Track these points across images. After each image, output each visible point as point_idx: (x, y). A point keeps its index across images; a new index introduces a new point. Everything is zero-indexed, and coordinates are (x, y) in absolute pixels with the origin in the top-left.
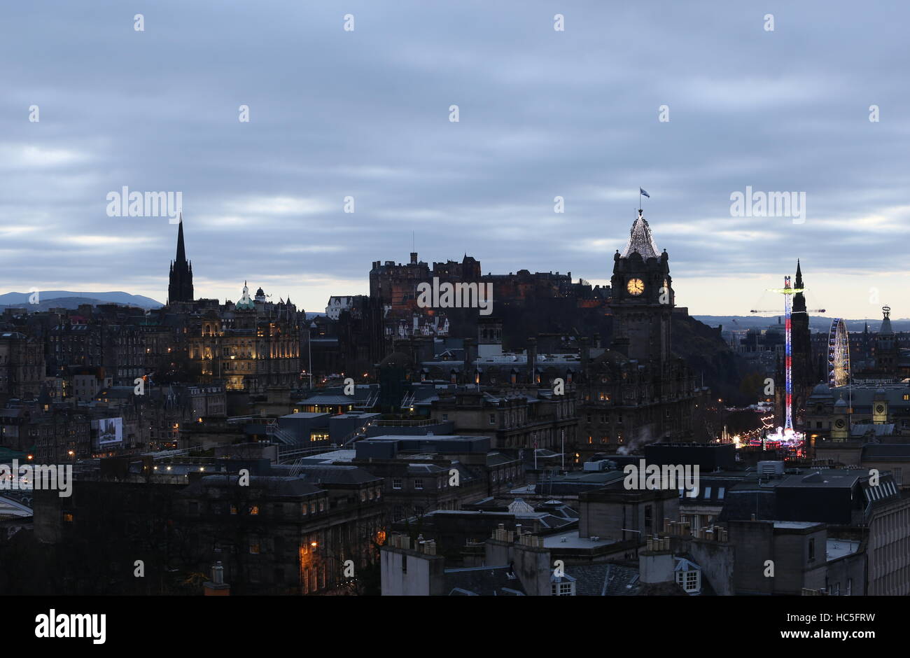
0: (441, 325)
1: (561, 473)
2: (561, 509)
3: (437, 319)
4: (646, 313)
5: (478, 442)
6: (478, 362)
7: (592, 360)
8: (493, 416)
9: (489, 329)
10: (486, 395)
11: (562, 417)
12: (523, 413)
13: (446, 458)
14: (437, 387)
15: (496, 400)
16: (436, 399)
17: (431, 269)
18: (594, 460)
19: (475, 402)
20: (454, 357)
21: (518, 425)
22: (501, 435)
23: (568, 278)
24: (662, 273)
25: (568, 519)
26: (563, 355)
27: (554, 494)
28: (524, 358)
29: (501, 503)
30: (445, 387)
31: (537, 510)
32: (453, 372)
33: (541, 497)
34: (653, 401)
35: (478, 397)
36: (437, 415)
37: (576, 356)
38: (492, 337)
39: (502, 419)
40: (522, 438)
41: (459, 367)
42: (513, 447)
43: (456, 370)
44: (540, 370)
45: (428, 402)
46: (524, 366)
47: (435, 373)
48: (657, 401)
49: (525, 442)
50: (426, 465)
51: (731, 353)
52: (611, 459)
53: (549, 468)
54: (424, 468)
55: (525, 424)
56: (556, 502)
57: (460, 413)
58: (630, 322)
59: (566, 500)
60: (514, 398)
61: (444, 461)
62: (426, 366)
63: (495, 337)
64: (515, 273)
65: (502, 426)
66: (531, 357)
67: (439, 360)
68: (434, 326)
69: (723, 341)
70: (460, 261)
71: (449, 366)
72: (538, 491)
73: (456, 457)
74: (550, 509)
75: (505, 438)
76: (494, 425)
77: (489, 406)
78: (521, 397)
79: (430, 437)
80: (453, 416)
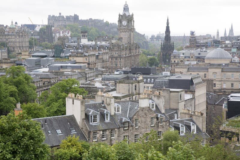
0: (68, 33)
1: (108, 75)
2: (109, 85)
3: (67, 32)
4: (127, 31)
5: (83, 66)
6: (81, 44)
7: (113, 43)
8: (86, 59)
9: (84, 35)
10: (85, 53)
11: (105, 59)
12: (94, 58)
13: (74, 70)
14: (70, 51)
15: (87, 54)
16: (71, 54)
17: (65, 17)
18: (117, 71)
19: (82, 55)
20: (74, 42)
21: (93, 61)
22: (89, 64)
23: (103, 21)
24: (132, 19)
25: (111, 88)
26: (105, 42)
27: (106, 81)
28: (94, 43)
29: (92, 83)
30: (73, 51)
31: (103, 85)
32: (74, 46)
33: (103, 81)
34: (129, 55)
35: (82, 53)
36: (71, 58)
37: (108, 42)
38: (85, 37)
39: (89, 59)
40: (94, 65)
41: (76, 45)
42: (92, 67)
43: (75, 46)
44: (98, 46)
45: (68, 55)
46: (94, 45)
47: (69, 46)
48: (130, 55)
49: (95, 66)
50: (69, 72)
51: (147, 42)
52: (122, 71)
53: (104, 73)
54: (69, 73)
55: (95, 61)
56: (108, 83)
57: (77, 58)
58: (123, 33)
59: (110, 82)
60: (92, 54)
61: (74, 71)
62: (67, 45)
63: (86, 37)
64: (88, 19)
65: (89, 62)
66: (96, 43)
67: (70, 43)
68: (66, 33)
69: (145, 38)
70: (73, 16)
71: (73, 45)
72: (102, 80)
73: (77, 70)
74: (106, 85)
75: (90, 65)
76: (87, 61)
77: (85, 56)
78: (94, 54)
79: (69, 65)
80: (75, 59)
